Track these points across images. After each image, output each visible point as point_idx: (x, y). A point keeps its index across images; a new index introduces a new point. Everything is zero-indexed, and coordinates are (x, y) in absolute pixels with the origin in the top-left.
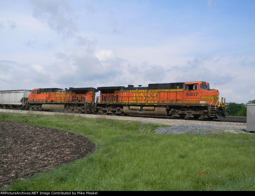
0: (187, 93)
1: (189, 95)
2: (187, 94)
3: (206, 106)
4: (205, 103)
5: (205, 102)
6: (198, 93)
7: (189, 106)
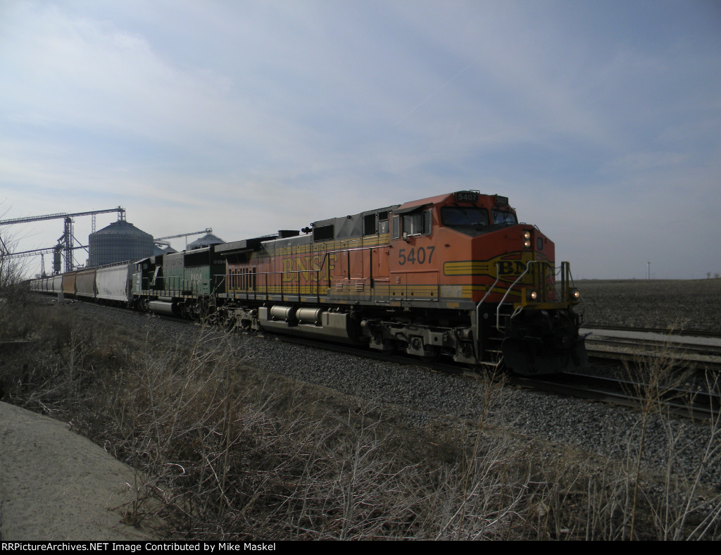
0: (401, 250)
1: (406, 257)
2: (400, 257)
3: (465, 308)
4: (461, 296)
5: (460, 288)
6: (433, 248)
7: (411, 308)
